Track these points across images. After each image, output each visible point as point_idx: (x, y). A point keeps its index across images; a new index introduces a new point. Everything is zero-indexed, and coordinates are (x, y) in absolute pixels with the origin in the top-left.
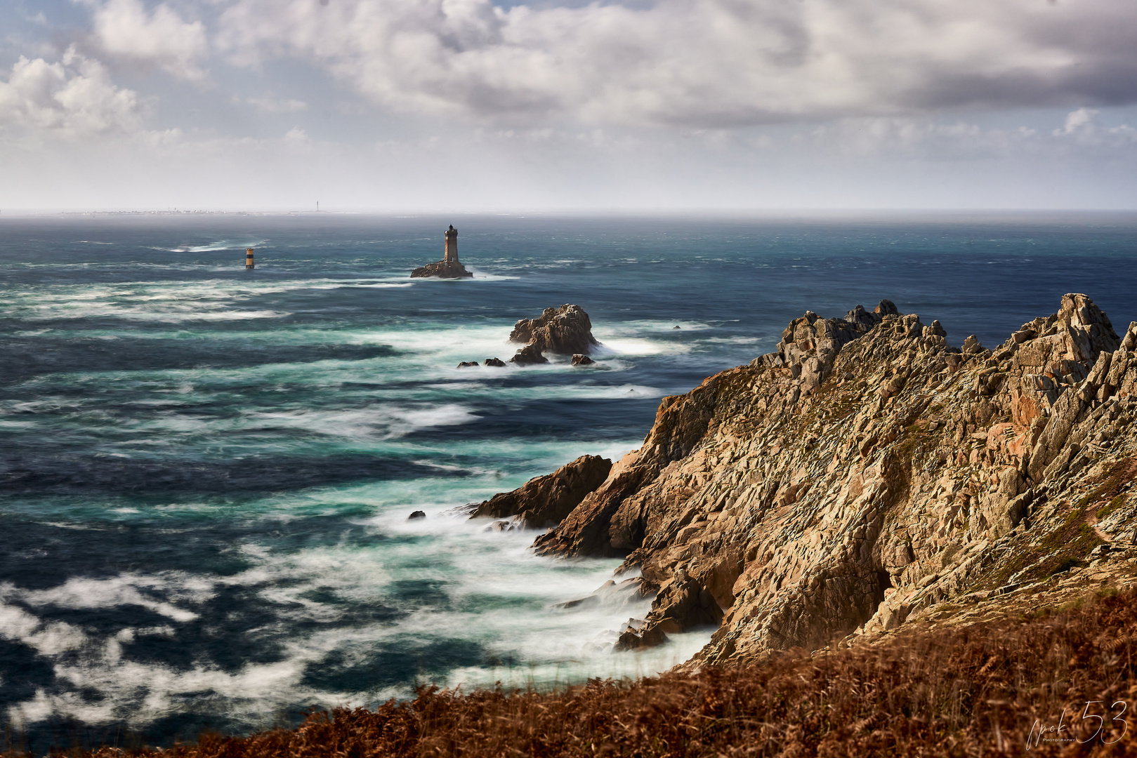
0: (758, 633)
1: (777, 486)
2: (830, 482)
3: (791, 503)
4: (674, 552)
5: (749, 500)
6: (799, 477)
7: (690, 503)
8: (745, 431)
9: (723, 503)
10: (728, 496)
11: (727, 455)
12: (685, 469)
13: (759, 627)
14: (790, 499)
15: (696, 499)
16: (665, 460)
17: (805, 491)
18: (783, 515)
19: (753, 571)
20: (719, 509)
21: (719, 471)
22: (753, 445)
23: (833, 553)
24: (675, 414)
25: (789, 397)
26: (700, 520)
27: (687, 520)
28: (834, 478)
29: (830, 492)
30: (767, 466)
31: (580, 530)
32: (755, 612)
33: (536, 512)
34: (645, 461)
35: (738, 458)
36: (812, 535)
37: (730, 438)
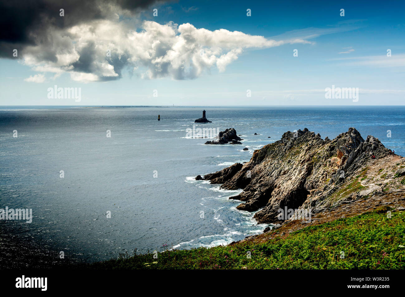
0: (278, 204)
1: (281, 170)
2: (294, 170)
3: (284, 175)
4: (258, 185)
5: (275, 173)
6: (286, 169)
7: (261, 174)
8: (273, 158)
9: (269, 174)
10: (270, 173)
11: (269, 163)
12: (260, 166)
13: (278, 203)
14: (284, 173)
15: (263, 173)
16: (255, 164)
17: (288, 172)
18: (283, 177)
19: (276, 190)
20: (268, 176)
21: (267, 167)
22: (276, 161)
23: (295, 186)
24: (257, 154)
25: (284, 150)
26: (263, 178)
27: (260, 178)
28: (295, 169)
29: (294, 172)
30: (279, 166)
31: (236, 180)
32: (277, 199)
33: (226, 175)
34: (250, 164)
35: (272, 164)
36: (290, 182)
37: (270, 159)
